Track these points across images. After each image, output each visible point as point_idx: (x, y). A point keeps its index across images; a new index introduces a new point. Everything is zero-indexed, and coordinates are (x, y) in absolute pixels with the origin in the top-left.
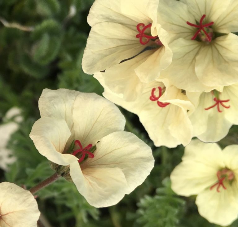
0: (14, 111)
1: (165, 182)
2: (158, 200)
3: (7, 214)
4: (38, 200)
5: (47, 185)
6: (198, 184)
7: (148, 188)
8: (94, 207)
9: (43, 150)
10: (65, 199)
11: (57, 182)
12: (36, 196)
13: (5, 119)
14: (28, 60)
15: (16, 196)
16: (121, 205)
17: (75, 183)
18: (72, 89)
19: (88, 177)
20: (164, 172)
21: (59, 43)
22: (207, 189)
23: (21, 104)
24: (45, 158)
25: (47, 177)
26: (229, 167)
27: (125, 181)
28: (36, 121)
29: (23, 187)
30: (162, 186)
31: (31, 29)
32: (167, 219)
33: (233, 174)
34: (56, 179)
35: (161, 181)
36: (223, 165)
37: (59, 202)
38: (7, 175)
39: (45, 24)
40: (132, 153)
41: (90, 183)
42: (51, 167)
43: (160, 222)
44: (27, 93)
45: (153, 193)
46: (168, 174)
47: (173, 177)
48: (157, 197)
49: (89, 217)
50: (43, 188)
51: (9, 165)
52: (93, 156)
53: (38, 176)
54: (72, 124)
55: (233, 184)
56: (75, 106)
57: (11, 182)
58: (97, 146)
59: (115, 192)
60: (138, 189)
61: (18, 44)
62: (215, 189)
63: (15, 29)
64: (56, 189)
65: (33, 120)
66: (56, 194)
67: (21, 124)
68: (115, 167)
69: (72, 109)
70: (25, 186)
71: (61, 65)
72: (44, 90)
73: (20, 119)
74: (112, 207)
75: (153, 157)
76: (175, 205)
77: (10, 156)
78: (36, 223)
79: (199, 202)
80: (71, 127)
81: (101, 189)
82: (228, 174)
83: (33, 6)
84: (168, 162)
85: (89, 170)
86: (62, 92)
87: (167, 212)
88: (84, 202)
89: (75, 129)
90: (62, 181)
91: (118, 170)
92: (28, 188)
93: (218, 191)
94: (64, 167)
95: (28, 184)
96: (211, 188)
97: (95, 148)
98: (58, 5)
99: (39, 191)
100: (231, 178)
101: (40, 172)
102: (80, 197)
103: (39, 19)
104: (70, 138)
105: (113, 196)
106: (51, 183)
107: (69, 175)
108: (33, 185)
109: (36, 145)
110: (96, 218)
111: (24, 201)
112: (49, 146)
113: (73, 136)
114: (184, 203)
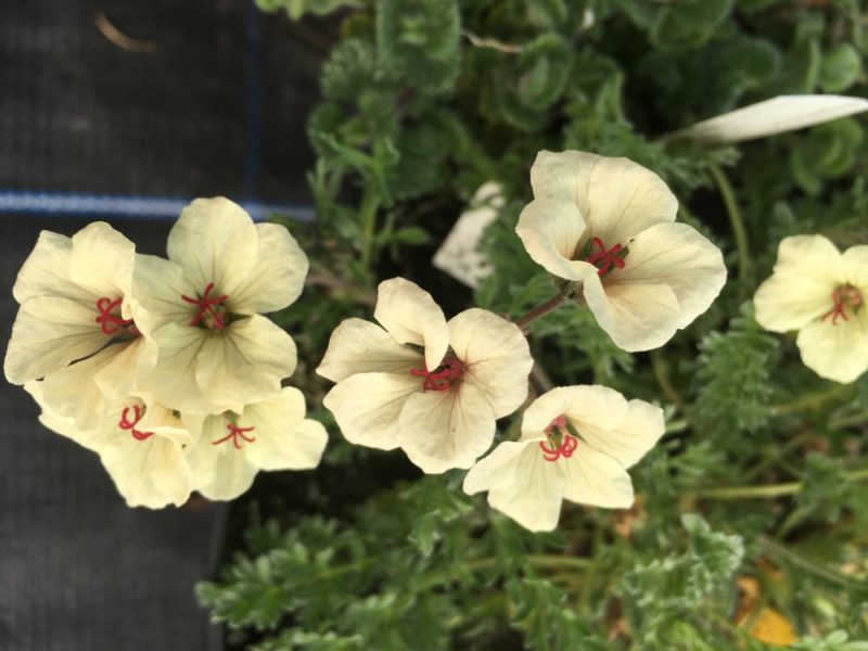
0: (489, 189)
1: (744, 308)
2: (734, 339)
3: (478, 363)
4: (529, 338)
5: (545, 314)
6: (800, 312)
7: (717, 319)
8: (623, 352)
9: (538, 255)
10: (576, 337)
11: (563, 308)
12: (526, 333)
13: (473, 203)
14: (513, 101)
15: (492, 332)
16: (671, 348)
17: (593, 310)
18: (588, 151)
19: (614, 300)
20: (742, 292)
21: (565, 72)
22: (815, 320)
23: (501, 177)
24: (541, 269)
25: (544, 301)
26: (853, 282)
27: (676, 306)
28: (527, 206)
29: (504, 317)
30: (740, 315)
31: (518, 49)
32: (748, 371)
33: (859, 296)
34: (561, 304)
35: (737, 306)
36: (843, 280)
37: (565, 343)
38: (478, 298)
39: (541, 40)
40: (689, 259)
41: (618, 310)
42: (552, 283)
43: (736, 376)
44: (511, 158)
45: (724, 327)
46: (750, 295)
47: (758, 301)
48: (731, 334)
49: (617, 367)
50: (538, 319)
51: (480, 280)
52: (622, 264)
53: (531, 298)
54: (587, 209)
55: (860, 311)
56: (592, 180)
57: (484, 308)
58: (629, 247)
59: (659, 324)
60: (699, 320)
61: (497, 74)
62: (829, 320)
63: (492, 50)
64: (560, 319)
65: (520, 203)
66: (560, 329)
67: (501, 210)
68: (660, 282)
69: (588, 185)
70: (508, 315)
71: (569, 110)
72: (539, 153)
73: (499, 202)
74: (655, 350)
75: (723, 266)
76: (762, 347)
77: (483, 265)
78: (526, 377)
79: (802, 342)
80: (586, 215)
81: (636, 319)
82: (852, 294)
83: (521, 9)
84: (749, 274)
85: (616, 288)
86: (570, 156)
87: (748, 359)
88: (608, 342)
89: (592, 218)
90: (571, 307)
91: (666, 288)
92: (514, 319)
93: (834, 323)
94: (574, 282)
95: (514, 311)
96: (823, 318)
97: (626, 251)
98: (563, 9)
99: (531, 324)
100: (856, 302)
101: (532, 291)
102: (600, 333)
103: (531, 32)
104: (584, 235)
105: (657, 332)
106: (552, 310)
107: (583, 296)
108: (522, 314)
109: (526, 246)
110: (629, 369)
111: (507, 340)
112: (548, 248)
113: (589, 230)
114: (776, 343)
